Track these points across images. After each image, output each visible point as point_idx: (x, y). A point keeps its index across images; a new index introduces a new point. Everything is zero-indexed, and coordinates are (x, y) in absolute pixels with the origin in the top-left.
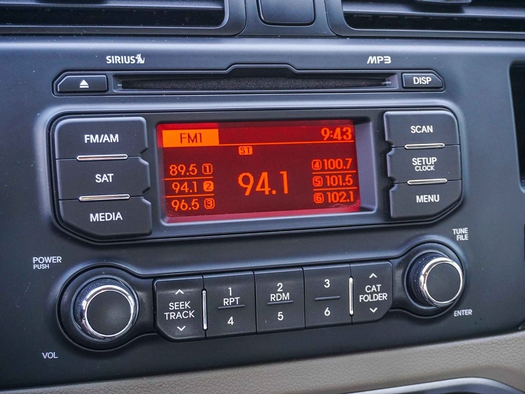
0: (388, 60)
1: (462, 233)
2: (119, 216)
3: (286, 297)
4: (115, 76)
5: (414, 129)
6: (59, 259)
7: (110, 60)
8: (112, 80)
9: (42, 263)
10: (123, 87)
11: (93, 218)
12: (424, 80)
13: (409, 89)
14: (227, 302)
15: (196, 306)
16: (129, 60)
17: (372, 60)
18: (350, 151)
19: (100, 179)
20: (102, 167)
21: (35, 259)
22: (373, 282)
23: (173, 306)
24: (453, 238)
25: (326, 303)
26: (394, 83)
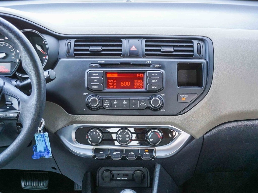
0: (150, 62)
1: (163, 95)
2: (97, 87)
3: (126, 103)
4: (99, 64)
5: (153, 75)
6: (88, 94)
7: (99, 62)
8: (99, 65)
9: (85, 94)
10: (101, 66)
11: (93, 87)
12: (158, 66)
13: (154, 67)
14: (115, 103)
15: (110, 103)
16: (102, 62)
17: (147, 62)
18: (142, 79)
19: (95, 81)
20: (95, 79)
21: (84, 94)
22: (143, 102)
23: (106, 103)
24: (161, 95)
25: (133, 105)
26: (151, 66)
